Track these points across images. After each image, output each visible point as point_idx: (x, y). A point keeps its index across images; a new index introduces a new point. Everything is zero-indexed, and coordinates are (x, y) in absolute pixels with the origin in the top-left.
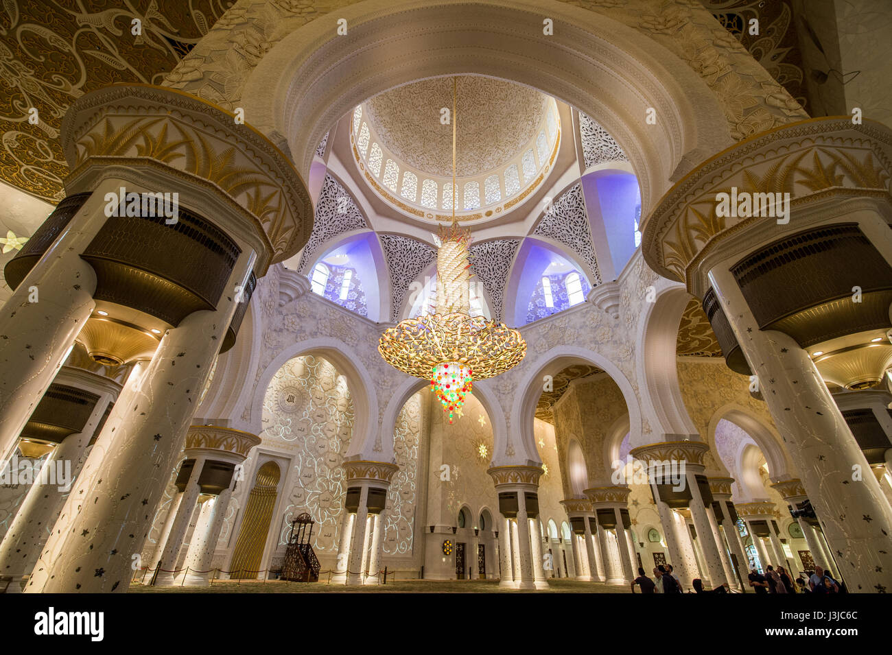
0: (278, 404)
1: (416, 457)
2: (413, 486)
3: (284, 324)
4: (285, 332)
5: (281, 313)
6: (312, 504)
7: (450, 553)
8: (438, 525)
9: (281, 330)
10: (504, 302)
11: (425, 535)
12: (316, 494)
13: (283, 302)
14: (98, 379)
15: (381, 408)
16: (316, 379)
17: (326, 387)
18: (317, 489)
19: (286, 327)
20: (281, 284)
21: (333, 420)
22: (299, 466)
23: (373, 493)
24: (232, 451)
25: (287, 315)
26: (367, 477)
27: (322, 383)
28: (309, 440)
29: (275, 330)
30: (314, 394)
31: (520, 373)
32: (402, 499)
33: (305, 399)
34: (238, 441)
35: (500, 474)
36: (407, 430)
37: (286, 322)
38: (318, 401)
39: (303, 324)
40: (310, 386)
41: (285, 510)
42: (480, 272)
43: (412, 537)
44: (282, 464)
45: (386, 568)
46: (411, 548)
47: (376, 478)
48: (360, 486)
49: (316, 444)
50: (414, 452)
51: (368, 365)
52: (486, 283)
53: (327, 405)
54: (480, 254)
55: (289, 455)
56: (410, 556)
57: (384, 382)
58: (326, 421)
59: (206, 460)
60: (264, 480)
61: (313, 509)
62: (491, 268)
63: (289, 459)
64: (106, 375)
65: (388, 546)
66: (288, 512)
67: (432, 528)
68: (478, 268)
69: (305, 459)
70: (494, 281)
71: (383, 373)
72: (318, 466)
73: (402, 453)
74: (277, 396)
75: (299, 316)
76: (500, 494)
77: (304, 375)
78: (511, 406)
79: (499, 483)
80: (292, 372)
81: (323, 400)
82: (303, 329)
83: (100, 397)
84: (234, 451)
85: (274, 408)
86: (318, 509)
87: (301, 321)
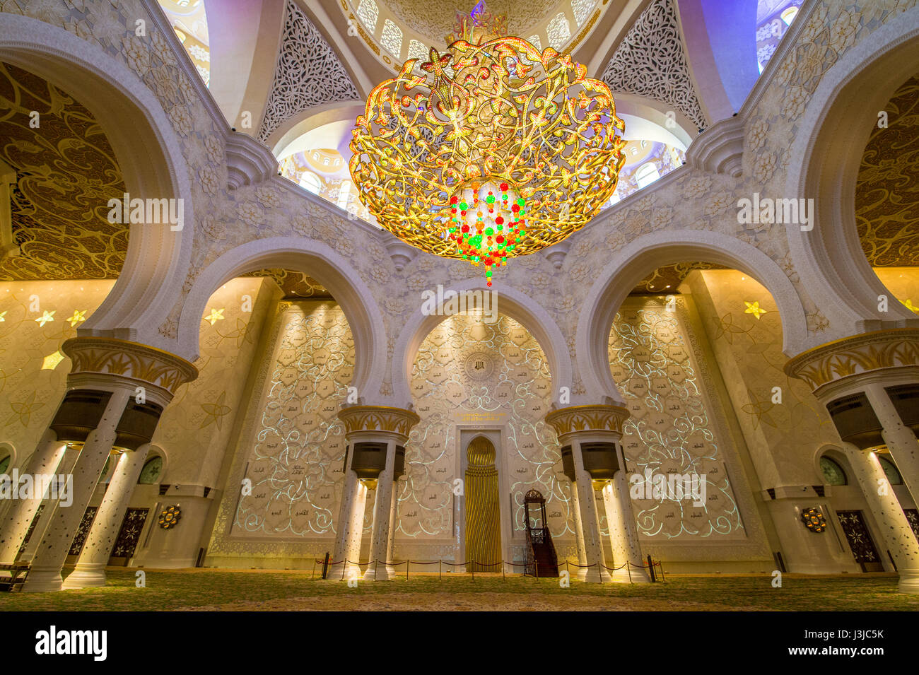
0: (466, 374)
1: (697, 393)
2: (709, 435)
3: (408, 287)
4: (412, 294)
5: (402, 277)
6: (545, 478)
7: (823, 529)
8: (779, 486)
9: (406, 294)
10: (697, 94)
11: (762, 504)
12: (547, 466)
13: (399, 265)
14: (104, 377)
15: (569, 338)
16: (503, 335)
17: (519, 341)
18: (546, 460)
19: (411, 288)
20: (388, 248)
21: (541, 375)
22: (512, 435)
23: (589, 450)
24: (376, 430)
25: (409, 276)
26: (574, 430)
27: (513, 338)
28: (517, 405)
29: (400, 296)
30: (506, 353)
31: (778, 178)
32: (694, 455)
33: (496, 361)
34: (378, 418)
35: (808, 369)
36: (666, 361)
37: (410, 284)
38: (513, 359)
39: (431, 278)
40: (497, 346)
41: (513, 488)
42: (639, 85)
43: (735, 508)
44: (492, 438)
45: (649, 558)
46: (739, 525)
47: (587, 428)
48: (569, 444)
49: (526, 407)
50: (690, 388)
51: (532, 292)
52: (656, 91)
53: (527, 361)
54: (623, 60)
55: (497, 426)
56: (742, 537)
57: (564, 304)
58: (532, 378)
59: (355, 444)
60: (479, 459)
61: (549, 484)
62: (650, 65)
63: (500, 431)
64: (110, 372)
65: (693, 525)
66: (515, 491)
67: (772, 492)
68: (632, 83)
69: (519, 428)
70: (665, 80)
71: (559, 294)
72: (538, 432)
73: (669, 393)
74: (462, 367)
75: (423, 272)
76: (829, 406)
77: (488, 336)
78: (785, 244)
79: (816, 387)
80: (471, 338)
81: (520, 356)
82: (431, 283)
83: (112, 393)
84: (378, 428)
85: (463, 380)
86: (555, 485)
87: (427, 276)
